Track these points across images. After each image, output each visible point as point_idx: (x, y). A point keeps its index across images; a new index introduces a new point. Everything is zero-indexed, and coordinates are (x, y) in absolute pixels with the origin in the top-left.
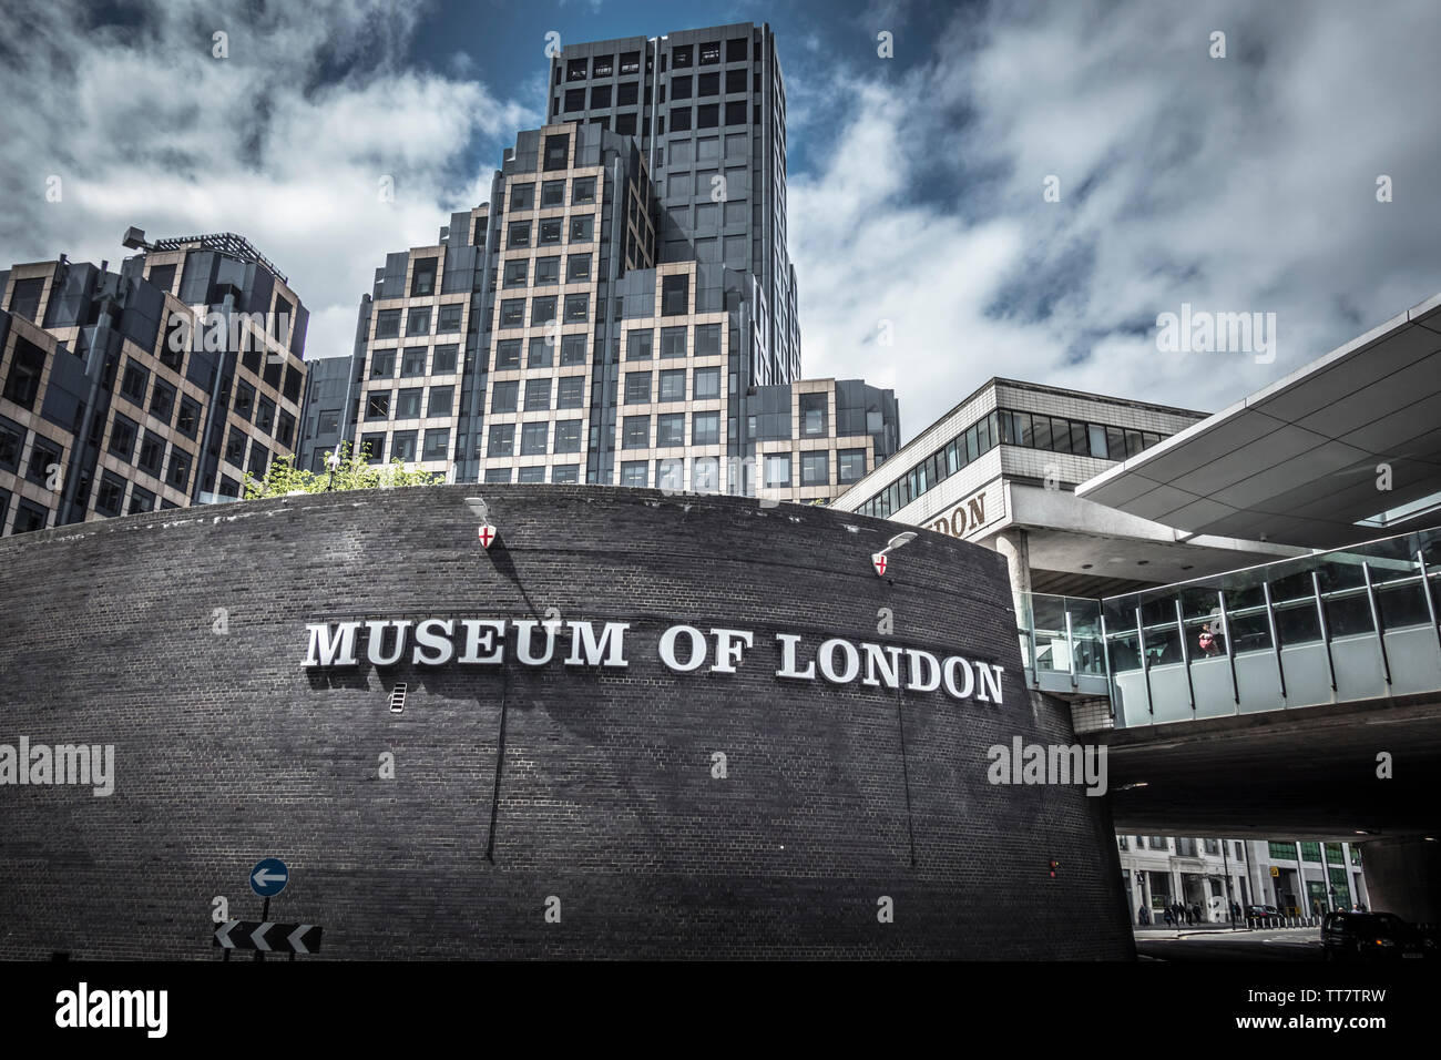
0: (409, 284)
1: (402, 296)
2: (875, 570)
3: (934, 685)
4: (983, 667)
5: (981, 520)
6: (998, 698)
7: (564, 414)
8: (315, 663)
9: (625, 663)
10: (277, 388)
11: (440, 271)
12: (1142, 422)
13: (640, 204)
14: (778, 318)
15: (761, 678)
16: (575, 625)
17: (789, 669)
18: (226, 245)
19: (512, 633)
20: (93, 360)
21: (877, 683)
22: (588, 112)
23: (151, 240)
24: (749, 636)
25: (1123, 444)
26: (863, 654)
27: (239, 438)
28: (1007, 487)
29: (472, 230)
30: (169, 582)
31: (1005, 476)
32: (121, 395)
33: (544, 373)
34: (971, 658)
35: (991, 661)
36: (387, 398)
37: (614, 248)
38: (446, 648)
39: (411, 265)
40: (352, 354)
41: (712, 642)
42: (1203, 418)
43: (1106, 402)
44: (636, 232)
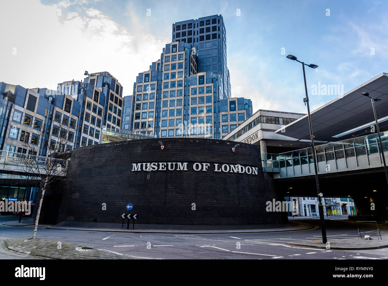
0: (144, 80)
1: (142, 82)
2: (232, 151)
3: (244, 172)
4: (254, 168)
5: (257, 138)
6: (256, 173)
7: (178, 107)
8: (134, 170)
9: (187, 170)
10: (117, 104)
11: (150, 77)
12: (291, 116)
13: (193, 59)
14: (225, 83)
15: (211, 172)
16: (178, 163)
17: (216, 170)
18: (105, 74)
19: (167, 165)
20: (81, 101)
21: (233, 172)
22: (181, 38)
23: (89, 73)
24: (209, 164)
25: (286, 122)
26: (230, 167)
27: (110, 115)
28: (262, 131)
29: (157, 66)
30: (108, 156)
31: (261, 129)
32: (87, 108)
33: (173, 98)
34: (251, 166)
35: (255, 167)
36: (140, 105)
37: (188, 70)
38: (156, 168)
39: (144, 75)
40: (133, 95)
41: (202, 166)
42: (305, 115)
43: (283, 113)
44: (192, 65)
